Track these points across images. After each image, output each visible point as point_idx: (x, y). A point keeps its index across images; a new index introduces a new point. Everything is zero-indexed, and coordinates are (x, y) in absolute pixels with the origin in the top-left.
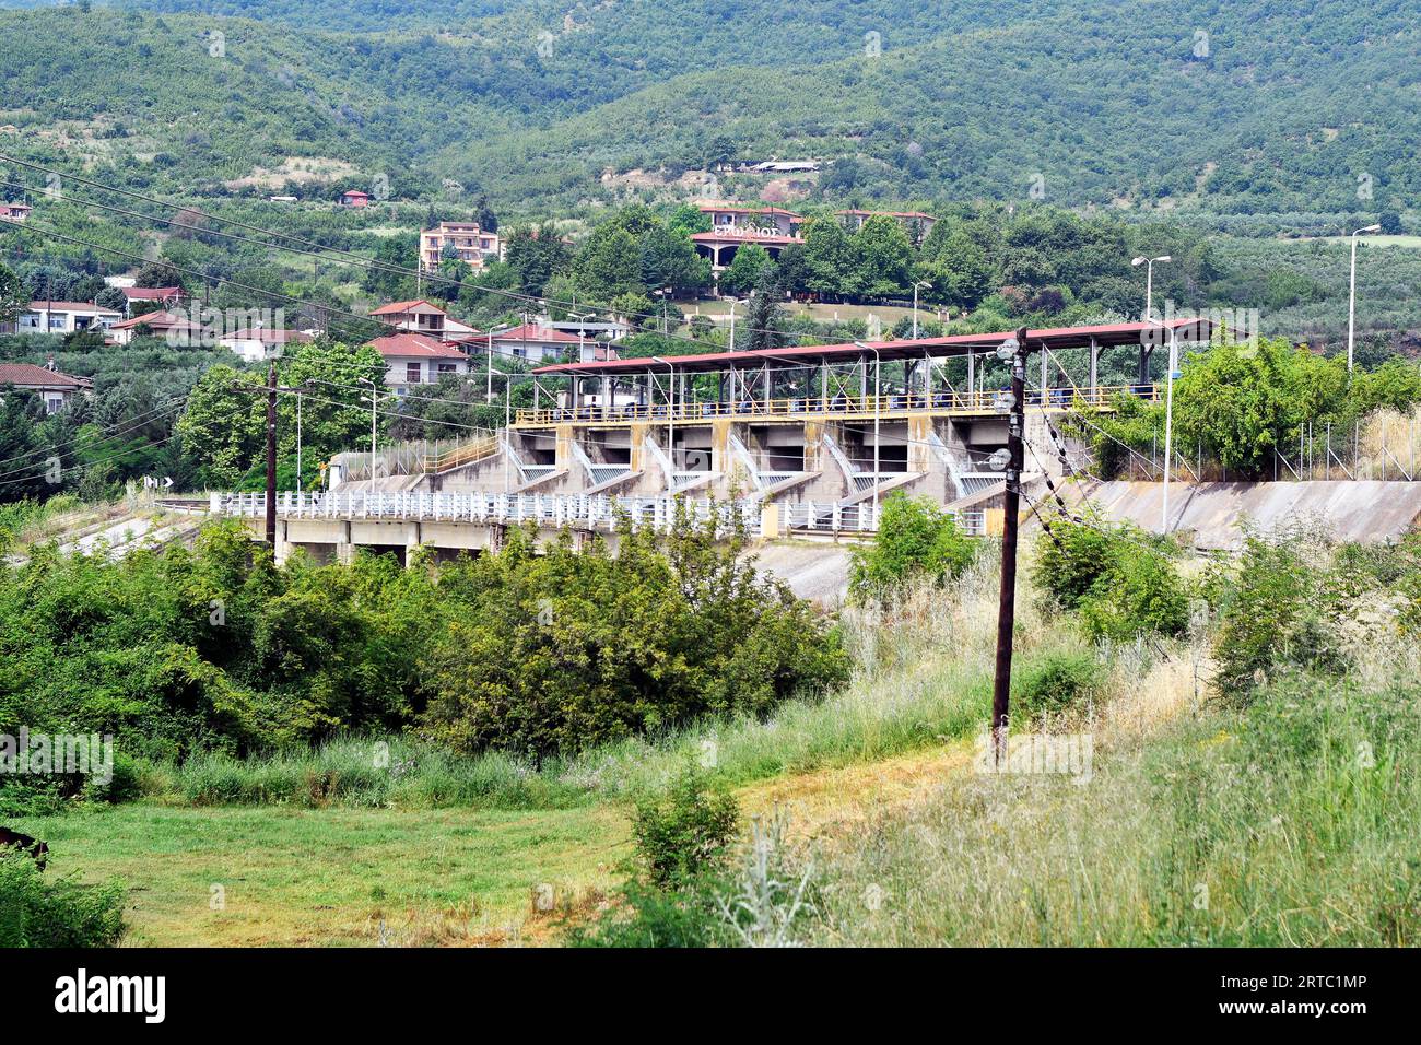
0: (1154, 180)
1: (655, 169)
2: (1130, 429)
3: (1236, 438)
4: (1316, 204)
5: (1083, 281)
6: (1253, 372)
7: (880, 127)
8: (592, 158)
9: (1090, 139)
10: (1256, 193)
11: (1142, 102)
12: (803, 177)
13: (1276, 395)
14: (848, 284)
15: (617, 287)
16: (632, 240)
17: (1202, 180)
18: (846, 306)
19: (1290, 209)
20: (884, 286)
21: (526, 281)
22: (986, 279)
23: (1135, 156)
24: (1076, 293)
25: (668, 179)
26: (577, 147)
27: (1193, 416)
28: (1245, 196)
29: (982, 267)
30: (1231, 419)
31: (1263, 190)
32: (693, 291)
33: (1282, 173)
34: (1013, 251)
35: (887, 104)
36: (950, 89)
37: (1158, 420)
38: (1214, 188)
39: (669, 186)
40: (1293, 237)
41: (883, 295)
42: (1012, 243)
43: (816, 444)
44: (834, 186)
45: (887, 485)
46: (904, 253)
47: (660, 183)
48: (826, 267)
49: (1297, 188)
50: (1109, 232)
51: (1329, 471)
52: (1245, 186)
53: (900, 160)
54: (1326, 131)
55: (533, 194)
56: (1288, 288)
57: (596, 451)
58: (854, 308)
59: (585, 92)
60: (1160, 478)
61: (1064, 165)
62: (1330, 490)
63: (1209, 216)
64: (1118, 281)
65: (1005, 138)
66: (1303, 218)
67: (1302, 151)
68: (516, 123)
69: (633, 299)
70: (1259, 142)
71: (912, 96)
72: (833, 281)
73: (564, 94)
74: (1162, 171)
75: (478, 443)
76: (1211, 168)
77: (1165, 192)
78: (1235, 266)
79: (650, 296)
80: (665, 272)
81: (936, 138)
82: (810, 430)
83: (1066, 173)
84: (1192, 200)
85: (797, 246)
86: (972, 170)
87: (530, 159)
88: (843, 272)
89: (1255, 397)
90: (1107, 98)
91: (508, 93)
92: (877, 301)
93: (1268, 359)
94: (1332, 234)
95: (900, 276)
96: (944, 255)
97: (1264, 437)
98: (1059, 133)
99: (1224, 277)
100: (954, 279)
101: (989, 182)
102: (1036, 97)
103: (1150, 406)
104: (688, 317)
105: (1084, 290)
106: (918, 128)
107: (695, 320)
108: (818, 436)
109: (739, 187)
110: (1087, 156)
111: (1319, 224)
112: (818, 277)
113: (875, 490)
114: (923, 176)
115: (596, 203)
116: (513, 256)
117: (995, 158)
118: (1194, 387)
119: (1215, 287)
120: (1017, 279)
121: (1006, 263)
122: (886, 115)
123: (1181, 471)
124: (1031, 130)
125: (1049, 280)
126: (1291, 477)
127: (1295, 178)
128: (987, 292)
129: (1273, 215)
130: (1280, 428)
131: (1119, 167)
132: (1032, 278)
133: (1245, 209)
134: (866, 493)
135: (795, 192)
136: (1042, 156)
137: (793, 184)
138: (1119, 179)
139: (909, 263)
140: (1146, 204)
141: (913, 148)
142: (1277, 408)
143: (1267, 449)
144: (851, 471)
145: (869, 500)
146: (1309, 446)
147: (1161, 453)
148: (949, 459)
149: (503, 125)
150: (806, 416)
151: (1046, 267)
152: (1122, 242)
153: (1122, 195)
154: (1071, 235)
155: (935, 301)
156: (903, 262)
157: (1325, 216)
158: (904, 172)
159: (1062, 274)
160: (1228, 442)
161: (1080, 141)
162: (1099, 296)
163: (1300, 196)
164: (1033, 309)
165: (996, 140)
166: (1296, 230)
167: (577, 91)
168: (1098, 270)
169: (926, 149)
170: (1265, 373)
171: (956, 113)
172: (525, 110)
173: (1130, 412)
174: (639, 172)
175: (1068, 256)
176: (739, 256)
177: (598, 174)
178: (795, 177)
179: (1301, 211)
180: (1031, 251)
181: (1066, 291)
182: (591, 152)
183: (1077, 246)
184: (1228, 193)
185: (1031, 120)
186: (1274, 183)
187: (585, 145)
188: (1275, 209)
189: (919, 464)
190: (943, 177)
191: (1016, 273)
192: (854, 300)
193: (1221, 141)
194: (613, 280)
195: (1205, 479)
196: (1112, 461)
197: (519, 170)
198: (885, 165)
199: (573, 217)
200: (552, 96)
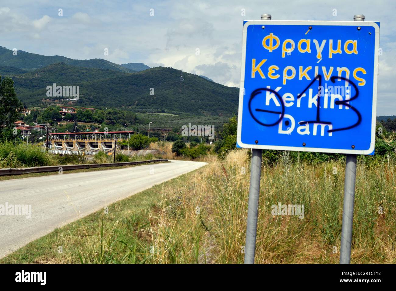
0: (128, 104)
1: (51, 99)
2: (125, 144)
3: (136, 145)
4: (152, 108)
5: (117, 120)
6: (138, 138)
7: (86, 94)
8: (41, 97)
9: (119, 97)
10: (143, 106)
11: (127, 91)
12: (74, 101)
13: (140, 141)
14: (83, 119)
15: (48, 119)
16: (51, 112)
17: (135, 104)
18: (82, 123)
19: (149, 109)
20: (88, 120)
21: (34, 118)
22: (103, 119)
23: (125, 99)
24: (116, 121)
25: (53, 101)
26: (38, 95)
27: (131, 143)
28: (142, 106)
29: (103, 117)
30: (136, 143)
31: (144, 105)
32: (60, 120)
33: (147, 103)
34: (107, 115)
35: (87, 90)
36: (97, 88)
37: (128, 143)
38: (137, 105)
39: (53, 102)
40: (149, 113)
41: (88, 121)
42: (107, 114)
43: (87, 145)
44: (79, 103)
45: (96, 150)
46: (91, 115)
47: (52, 101)
48: (79, 117)
49: (150, 105)
50: (121, 113)
51: (146, 149)
52: (142, 105)
53: (89, 99)
54: (154, 97)
55: (31, 102)
56: (147, 121)
57: (57, 144)
58: (83, 123)
59: (39, 86)
60: (128, 149)
61: (114, 100)
62: (146, 151)
63: (136, 109)
64: (122, 120)
65: (105, 96)
66: (150, 110)
67: (150, 100)
68: (28, 91)
69: (50, 121)
70: (144, 98)
71: (91, 89)
72: (81, 119)
73: (36, 86)
74: (129, 102)
75: (41, 143)
76: (137, 102)
77: (130, 105)
78: (140, 118)
79: (53, 120)
80: (55, 117)
81: (95, 96)
82: (86, 143)
83: (115, 102)
84: (134, 107)
85: (75, 113)
86: (100, 101)
87: (31, 97)
88: (82, 117)
89: (138, 141)
90: (121, 90)
91: (27, 86)
92: (87, 122)
93: (140, 137)
94: (155, 113)
95: (90, 118)
96: (97, 115)
97: (139, 145)
98: (114, 96)
99: (138, 120)
100: (99, 119)
101: (103, 103)
102: (110, 90)
103: (127, 141)
104: (59, 124)
105: (118, 121)
106: (92, 94)
107: (60, 124)
108: (87, 144)
109: (64, 102)
110: (118, 99)
111: (153, 111)
112: (78, 118)
113: (95, 150)
114: (93, 102)
115: (41, 104)
116: (31, 113)
117: (104, 99)
118: (132, 140)
119: (137, 121)
120: (108, 119)
121: (106, 117)
122: (87, 92)
123: (130, 149)
124: (110, 95)
125: (112, 119)
126: (142, 150)
127: (149, 104)
128: (103, 121)
129: (146, 110)
130: (141, 144)
131: (123, 101)
132: (110, 119)
133: (142, 108)
134: (93, 150)
135: (73, 104)
136: (111, 99)
137: (73, 102)
138: (123, 103)
139: (92, 116)
140: (127, 107)
141: (91, 97)
142: (141, 142)
143: (139, 146)
144: (91, 148)
145: (94, 151)
146: (144, 146)
147: (128, 147)
148: (103, 147)
149: (26, 91)
150: (85, 141)
151: (112, 117)
152: (123, 114)
153: (123, 106)
154: (116, 113)
155: (96, 122)
156: (91, 116)
157: (154, 110)
158: (90, 101)
159: (114, 118)
160: (135, 146)
161: (117, 97)
162: (120, 122)
163: (150, 107)
164: (110, 124)
165: (104, 96)
166: (149, 112)
167: (38, 86)
168: (120, 118)
169: (93, 97)
170: (139, 138)
171: (98, 92)
172: (29, 89)
173: (125, 142)
174: (48, 100)
175: (115, 116)
176: (66, 115)
177: (42, 100)
178: (73, 101)
179: (150, 109)
180: (110, 115)
181: (115, 121)
182: (40, 96)
183: (117, 114)
184: (139, 106)
185: (110, 93)
186: (146, 104)
187: (39, 95)
188: (146, 109)
189: (100, 147)
190: (96, 102)
191: (108, 118)
192: (84, 122)
193: (139, 98)
194: (47, 118)
195: (133, 149)
196: (123, 147)
197: (29, 99)
198: (87, 100)
199: (38, 107)
200: (34, 87)
